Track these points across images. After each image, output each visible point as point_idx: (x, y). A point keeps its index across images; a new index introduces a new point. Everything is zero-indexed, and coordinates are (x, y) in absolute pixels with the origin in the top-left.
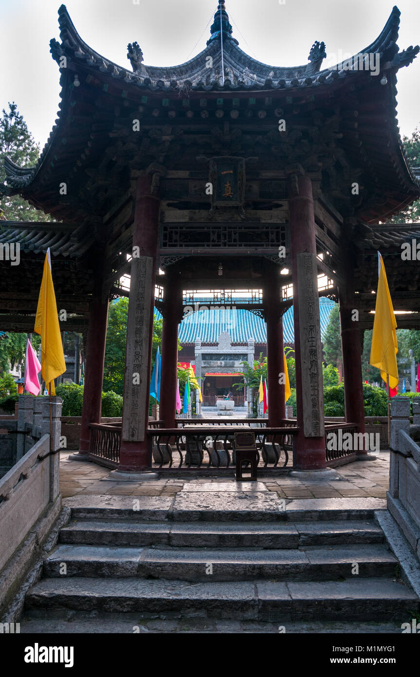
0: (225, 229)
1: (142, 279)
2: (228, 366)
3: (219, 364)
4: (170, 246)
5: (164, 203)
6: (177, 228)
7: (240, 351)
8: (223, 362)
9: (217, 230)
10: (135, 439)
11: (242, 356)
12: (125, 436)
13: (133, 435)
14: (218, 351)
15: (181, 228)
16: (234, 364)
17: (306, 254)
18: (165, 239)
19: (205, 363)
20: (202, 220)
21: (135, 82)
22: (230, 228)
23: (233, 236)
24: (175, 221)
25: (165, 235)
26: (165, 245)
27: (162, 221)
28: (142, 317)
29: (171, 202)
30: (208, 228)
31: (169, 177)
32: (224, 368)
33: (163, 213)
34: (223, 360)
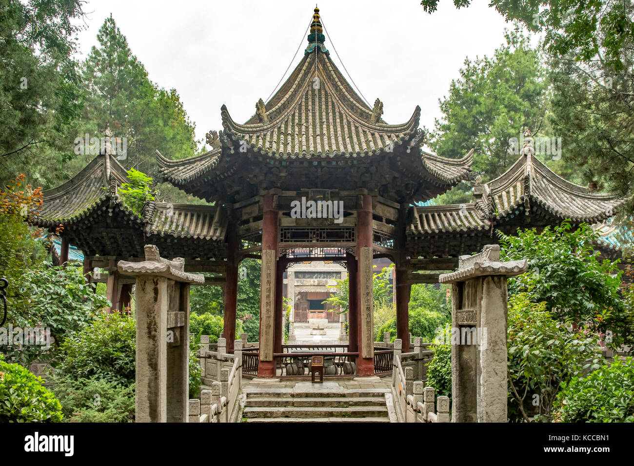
0: (318, 230)
1: (269, 265)
2: (321, 284)
3: (312, 283)
4: (285, 241)
5: (281, 213)
6: (288, 229)
7: (333, 268)
8: (316, 280)
9: (313, 231)
10: (268, 360)
11: (335, 274)
12: (262, 358)
13: (266, 358)
14: (311, 268)
15: (292, 229)
16: (327, 282)
17: (366, 248)
18: (282, 237)
19: (298, 281)
20: (304, 225)
21: (267, 153)
22: (321, 229)
23: (323, 235)
24: (288, 225)
25: (282, 234)
26: (282, 241)
27: (280, 225)
28: (270, 288)
29: (285, 212)
30: (308, 229)
31: (284, 195)
32: (317, 287)
33: (280, 220)
34: (316, 278)
